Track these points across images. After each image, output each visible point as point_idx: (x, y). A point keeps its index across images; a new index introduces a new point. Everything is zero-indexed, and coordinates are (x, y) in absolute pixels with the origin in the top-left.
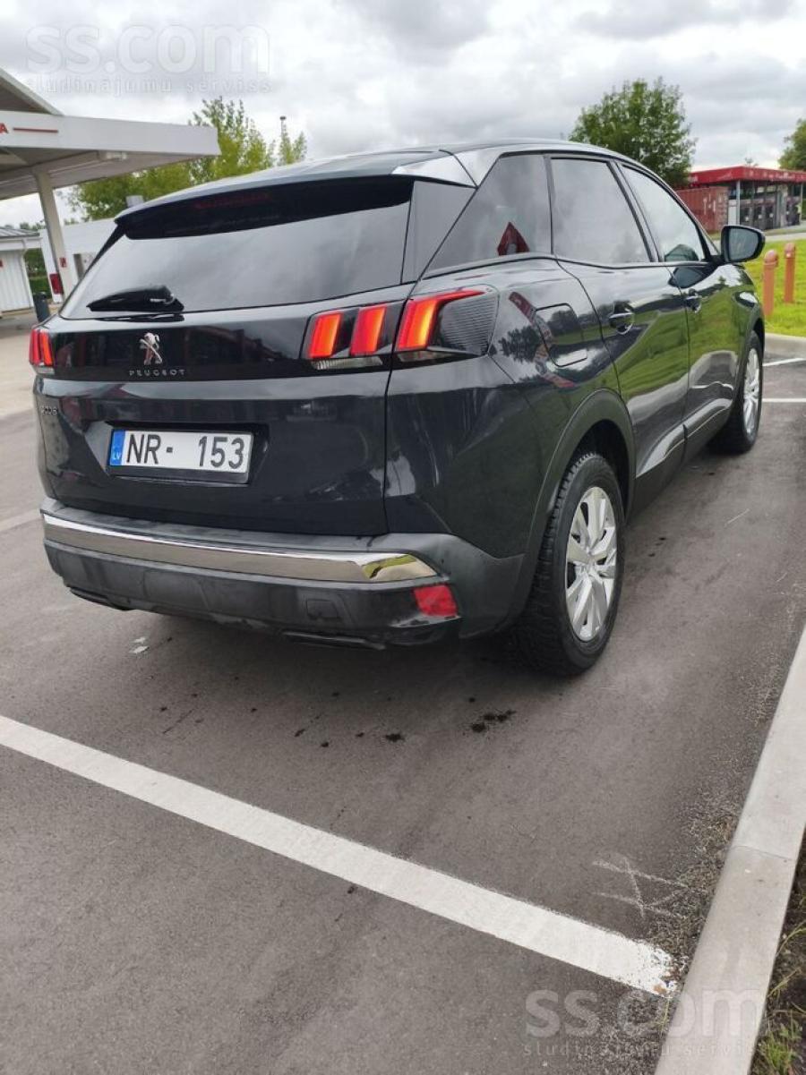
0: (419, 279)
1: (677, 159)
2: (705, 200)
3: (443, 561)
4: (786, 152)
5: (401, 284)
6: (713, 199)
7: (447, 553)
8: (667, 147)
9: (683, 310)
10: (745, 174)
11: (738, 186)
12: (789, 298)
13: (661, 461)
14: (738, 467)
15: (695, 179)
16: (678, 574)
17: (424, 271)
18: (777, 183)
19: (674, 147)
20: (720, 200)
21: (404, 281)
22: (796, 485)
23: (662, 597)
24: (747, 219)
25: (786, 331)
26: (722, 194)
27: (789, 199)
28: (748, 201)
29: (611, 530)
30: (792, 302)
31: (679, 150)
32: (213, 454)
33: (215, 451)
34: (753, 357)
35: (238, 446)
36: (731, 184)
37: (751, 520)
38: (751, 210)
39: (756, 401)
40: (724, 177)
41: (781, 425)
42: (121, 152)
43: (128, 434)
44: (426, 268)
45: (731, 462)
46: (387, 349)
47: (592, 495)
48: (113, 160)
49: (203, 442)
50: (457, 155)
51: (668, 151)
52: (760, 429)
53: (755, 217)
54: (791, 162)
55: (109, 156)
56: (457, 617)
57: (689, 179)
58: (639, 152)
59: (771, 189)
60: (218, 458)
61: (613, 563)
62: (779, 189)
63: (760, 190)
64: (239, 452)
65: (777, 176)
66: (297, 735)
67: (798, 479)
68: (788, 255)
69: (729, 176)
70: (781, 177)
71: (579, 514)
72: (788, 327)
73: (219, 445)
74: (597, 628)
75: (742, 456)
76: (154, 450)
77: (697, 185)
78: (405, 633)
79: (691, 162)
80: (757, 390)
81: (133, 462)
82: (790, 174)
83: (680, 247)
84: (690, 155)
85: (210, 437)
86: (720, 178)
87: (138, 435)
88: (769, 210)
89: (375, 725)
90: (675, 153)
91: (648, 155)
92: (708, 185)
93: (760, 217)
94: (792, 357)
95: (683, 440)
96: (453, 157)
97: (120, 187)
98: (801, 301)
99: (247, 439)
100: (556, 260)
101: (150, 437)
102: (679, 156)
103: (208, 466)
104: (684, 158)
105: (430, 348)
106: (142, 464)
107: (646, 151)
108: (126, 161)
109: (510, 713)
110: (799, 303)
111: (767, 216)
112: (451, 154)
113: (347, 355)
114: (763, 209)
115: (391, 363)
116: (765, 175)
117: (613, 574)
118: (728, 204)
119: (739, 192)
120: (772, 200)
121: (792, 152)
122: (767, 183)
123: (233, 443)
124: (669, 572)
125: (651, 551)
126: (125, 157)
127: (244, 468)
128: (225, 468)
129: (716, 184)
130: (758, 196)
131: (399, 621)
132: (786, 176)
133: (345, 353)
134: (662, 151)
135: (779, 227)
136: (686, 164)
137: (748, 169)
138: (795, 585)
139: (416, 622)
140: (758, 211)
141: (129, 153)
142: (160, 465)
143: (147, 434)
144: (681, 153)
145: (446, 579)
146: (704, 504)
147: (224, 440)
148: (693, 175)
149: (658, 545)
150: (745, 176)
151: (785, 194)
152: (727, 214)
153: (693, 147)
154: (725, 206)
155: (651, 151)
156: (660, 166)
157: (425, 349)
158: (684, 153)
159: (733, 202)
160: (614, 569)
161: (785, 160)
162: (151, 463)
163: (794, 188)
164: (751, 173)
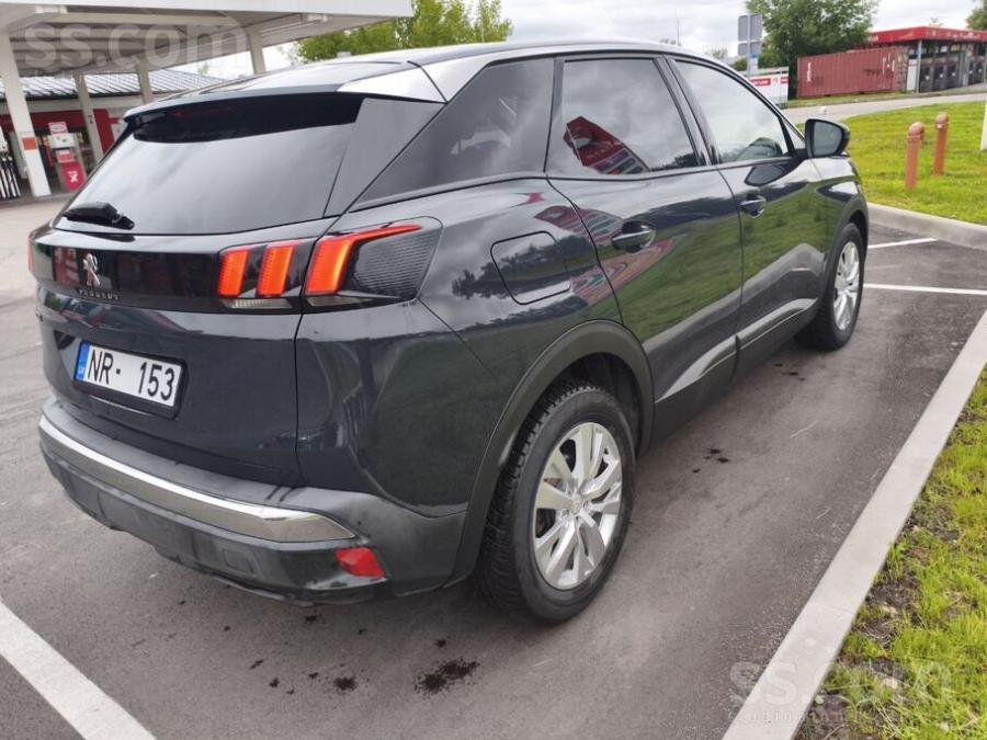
0: (345, 212)
1: (859, 19)
2: (884, 60)
3: (359, 523)
4: (974, 12)
5: (323, 218)
6: (892, 58)
7: (365, 514)
8: (849, 7)
9: (735, 216)
10: (927, 33)
11: (920, 45)
12: (938, 169)
13: (696, 379)
14: (824, 367)
15: (876, 39)
16: (715, 498)
17: (353, 203)
18: (961, 43)
19: (856, 7)
20: (900, 60)
21: (326, 215)
22: (878, 394)
23: (688, 527)
24: (927, 78)
25: (923, 207)
26: (901, 55)
27: (973, 58)
28: (930, 61)
29: (614, 463)
30: (942, 173)
31: (861, 10)
32: (150, 382)
33: (153, 379)
34: (851, 250)
35: (169, 376)
36: (912, 44)
37: (816, 436)
38: (932, 70)
39: (854, 296)
40: (906, 37)
41: (886, 318)
42: (322, 14)
43: (92, 348)
44: (356, 199)
45: (820, 359)
46: (295, 292)
47: (580, 433)
48: (315, 21)
49: (144, 367)
50: (425, 67)
51: (849, 11)
52: (858, 323)
53: (936, 76)
54: (978, 21)
55: (311, 18)
56: (383, 580)
57: (870, 39)
58: (820, 13)
59: (954, 48)
60: (152, 387)
61: (617, 499)
62: (963, 49)
63: (944, 49)
64: (170, 383)
65: (961, 35)
66: (253, 667)
67: (882, 387)
68: (939, 126)
69: (910, 36)
70: (965, 37)
71: (557, 457)
72: (927, 203)
73: (156, 373)
74: (587, 573)
75: (832, 354)
76: (107, 369)
77: (875, 45)
78: (324, 595)
79: (872, 22)
80: (856, 284)
81: (91, 380)
82: (975, 34)
83: (760, 140)
84: (873, 15)
85: (150, 363)
86: (901, 38)
87: (98, 350)
88: (952, 68)
89: (331, 666)
90: (857, 13)
91: (829, 15)
92: (890, 44)
93: (941, 76)
94: (925, 237)
95: (734, 352)
96: (419, 70)
97: (333, 44)
98: (951, 172)
99: (177, 369)
100: (546, 178)
101: (108, 355)
102: (860, 16)
103: (145, 395)
104: (866, 18)
105: (341, 293)
106: (97, 383)
107: (828, 11)
108: (327, 23)
109: (473, 665)
110: (948, 175)
111: (949, 75)
112: (418, 66)
113: (253, 296)
114: (945, 68)
115: (300, 306)
116: (949, 35)
117: (617, 509)
118: (907, 63)
119: (920, 51)
120: (956, 59)
121: (980, 12)
122: (950, 43)
123: (167, 373)
124: (706, 495)
125: (696, 467)
126: (325, 19)
127: (170, 402)
128: (157, 399)
129: (898, 43)
130: (941, 55)
131: (316, 582)
132: (970, 36)
133: (252, 293)
134: (844, 11)
135: (961, 86)
136: (868, 23)
137: (930, 29)
138: (834, 525)
139: (338, 584)
140: (939, 70)
141: (329, 15)
142: (110, 386)
143: (105, 351)
144: (863, 13)
145: (365, 541)
146: (773, 411)
147: (159, 368)
148: (874, 34)
149: (708, 458)
150: (927, 36)
151: (969, 54)
152: (907, 73)
153: (875, 7)
154: (905, 65)
155: (832, 11)
156: (841, 26)
157: (335, 294)
158: (866, 12)
159: (913, 62)
160: (619, 506)
161: (972, 21)
162: (103, 384)
163: (980, 47)
164: (934, 33)
